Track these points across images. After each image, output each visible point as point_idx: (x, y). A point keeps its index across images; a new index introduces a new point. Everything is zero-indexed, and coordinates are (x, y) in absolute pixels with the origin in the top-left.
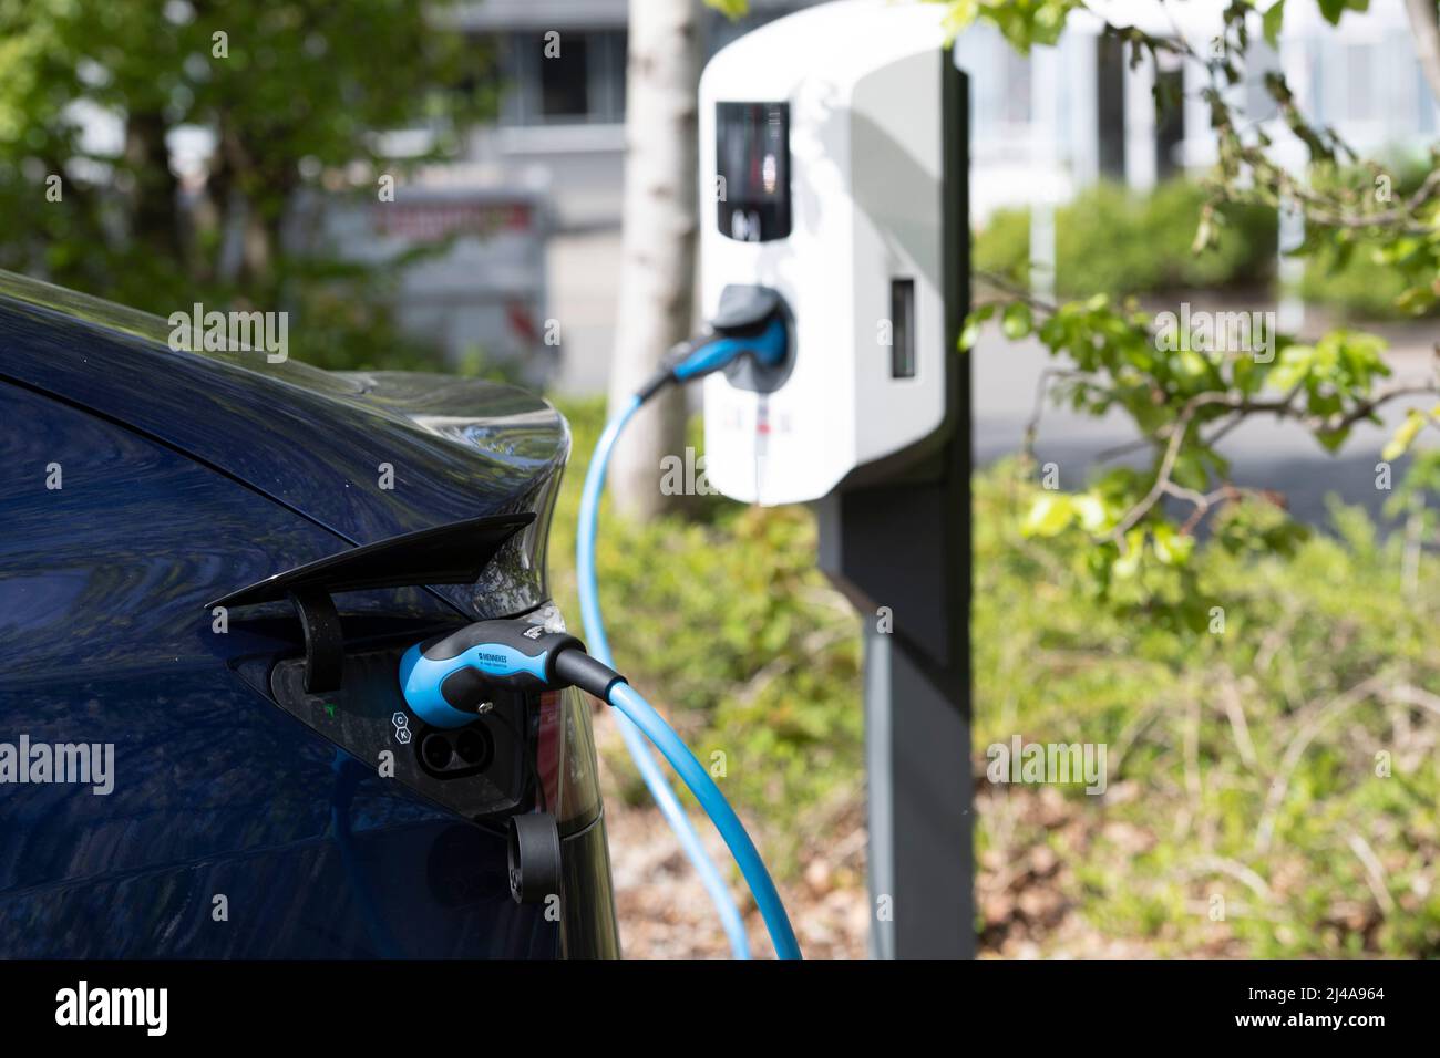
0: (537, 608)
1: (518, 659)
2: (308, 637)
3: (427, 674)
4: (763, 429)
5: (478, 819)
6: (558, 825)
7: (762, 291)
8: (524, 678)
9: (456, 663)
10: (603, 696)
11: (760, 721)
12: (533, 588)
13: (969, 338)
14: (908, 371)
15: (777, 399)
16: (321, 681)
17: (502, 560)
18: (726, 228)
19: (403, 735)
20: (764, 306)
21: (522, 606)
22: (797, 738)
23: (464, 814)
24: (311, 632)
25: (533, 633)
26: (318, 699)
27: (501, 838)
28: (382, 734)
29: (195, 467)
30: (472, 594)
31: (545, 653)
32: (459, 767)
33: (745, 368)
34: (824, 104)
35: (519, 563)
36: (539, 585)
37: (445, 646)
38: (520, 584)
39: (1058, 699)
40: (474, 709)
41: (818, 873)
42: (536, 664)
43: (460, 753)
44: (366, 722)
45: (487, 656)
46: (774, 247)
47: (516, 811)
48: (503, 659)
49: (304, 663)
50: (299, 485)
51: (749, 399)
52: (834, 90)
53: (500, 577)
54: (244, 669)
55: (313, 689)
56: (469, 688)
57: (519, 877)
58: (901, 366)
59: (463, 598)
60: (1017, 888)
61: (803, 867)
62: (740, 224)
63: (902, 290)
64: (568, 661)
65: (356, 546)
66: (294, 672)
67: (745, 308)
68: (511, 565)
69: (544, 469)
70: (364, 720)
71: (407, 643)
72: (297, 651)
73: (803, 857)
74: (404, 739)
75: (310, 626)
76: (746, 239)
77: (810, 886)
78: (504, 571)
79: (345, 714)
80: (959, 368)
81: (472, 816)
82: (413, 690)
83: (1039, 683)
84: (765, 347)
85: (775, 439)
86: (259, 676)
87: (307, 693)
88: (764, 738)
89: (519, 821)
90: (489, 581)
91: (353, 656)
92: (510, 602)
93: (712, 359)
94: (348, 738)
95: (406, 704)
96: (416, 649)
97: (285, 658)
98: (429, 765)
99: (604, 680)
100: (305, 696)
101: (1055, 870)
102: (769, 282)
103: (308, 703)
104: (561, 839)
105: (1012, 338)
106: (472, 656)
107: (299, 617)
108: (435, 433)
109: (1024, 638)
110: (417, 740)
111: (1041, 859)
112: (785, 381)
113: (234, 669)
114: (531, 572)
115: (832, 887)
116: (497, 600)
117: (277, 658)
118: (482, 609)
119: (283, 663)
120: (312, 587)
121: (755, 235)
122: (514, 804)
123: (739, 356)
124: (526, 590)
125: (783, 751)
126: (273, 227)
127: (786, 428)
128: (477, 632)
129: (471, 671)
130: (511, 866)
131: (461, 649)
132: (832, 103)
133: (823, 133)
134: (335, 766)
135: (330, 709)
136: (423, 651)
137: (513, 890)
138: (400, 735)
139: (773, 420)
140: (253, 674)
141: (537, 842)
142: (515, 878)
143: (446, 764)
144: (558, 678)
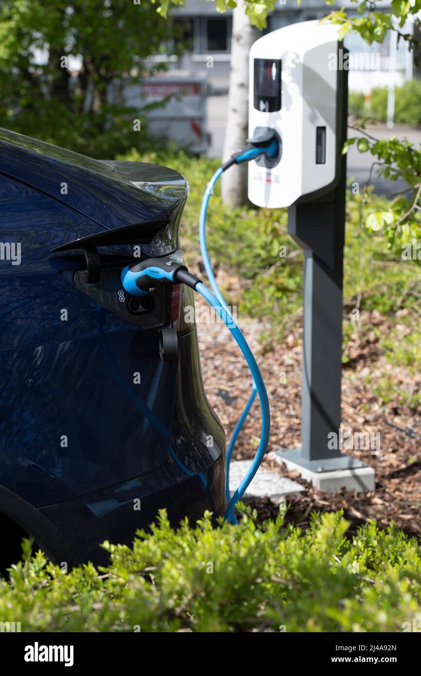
0: (173, 252)
1: (163, 273)
2: (87, 262)
3: (131, 277)
4: (269, 181)
5: (148, 330)
6: (178, 333)
7: (269, 129)
8: (165, 280)
9: (140, 274)
10: (194, 287)
11: (271, 283)
12: (173, 246)
13: (345, 150)
14: (323, 161)
15: (274, 171)
16: (93, 278)
17: (161, 236)
18: (257, 107)
19: (122, 299)
20: (270, 135)
21: (168, 252)
22: (284, 290)
23: (144, 328)
24: (89, 261)
25: (169, 264)
26: (91, 285)
27: (157, 337)
28: (114, 298)
29: (49, 199)
30: (150, 248)
31: (173, 271)
32: (142, 311)
33: (263, 158)
34: (293, 62)
35: (167, 237)
36: (175, 246)
37: (137, 267)
38: (168, 244)
39: (380, 278)
40: (147, 290)
41: (290, 339)
42: (170, 275)
43: (143, 306)
44: (108, 294)
45: (152, 271)
46: (274, 113)
47: (161, 327)
48: (158, 273)
49: (86, 272)
50: (88, 205)
51: (264, 170)
52: (298, 57)
53: (160, 242)
54: (64, 274)
55: (89, 281)
56: (146, 282)
57: (163, 351)
58: (320, 159)
59: (146, 249)
60: (362, 347)
61: (286, 337)
62: (262, 105)
63: (321, 131)
64: (181, 274)
65: (107, 229)
66: (83, 274)
67: (263, 136)
68: (164, 237)
69: (178, 201)
70: (108, 293)
71: (125, 265)
72: (84, 268)
73: (286, 333)
74: (122, 300)
75: (88, 259)
76: (264, 111)
77: (287, 344)
78: (162, 239)
79: (101, 291)
80: (341, 161)
81: (146, 329)
82: (126, 282)
83: (373, 272)
84: (270, 151)
85: (273, 185)
86: (70, 277)
87: (87, 283)
88: (272, 289)
89: (164, 331)
90: (156, 243)
91: (104, 270)
92: (164, 251)
93: (250, 155)
94: (102, 299)
95: (122, 286)
96: (127, 267)
97: (79, 270)
98: (131, 310)
99: (193, 281)
100: (86, 284)
101: (377, 340)
102: (272, 127)
103: (87, 287)
104: (178, 337)
105: (361, 151)
106: (147, 271)
107: (84, 255)
108: (139, 187)
109: (368, 256)
110: (127, 301)
111: (371, 336)
112: (277, 165)
113: (61, 273)
114: (172, 241)
115: (295, 345)
116: (159, 250)
117: (76, 270)
118: (153, 253)
119: (79, 272)
120: (90, 245)
121: (267, 110)
122: (162, 325)
123: (261, 154)
124: (170, 247)
125: (279, 294)
126: (103, 94)
127: (277, 182)
128: (149, 262)
129: (146, 276)
130: (160, 347)
131: (143, 268)
132: (297, 61)
133: (293, 73)
134: (98, 309)
135: (95, 289)
136: (130, 269)
137: (161, 356)
138: (121, 299)
139: (272, 178)
140: (68, 275)
141: (170, 339)
142: (162, 351)
143: (138, 309)
144: (177, 280)
